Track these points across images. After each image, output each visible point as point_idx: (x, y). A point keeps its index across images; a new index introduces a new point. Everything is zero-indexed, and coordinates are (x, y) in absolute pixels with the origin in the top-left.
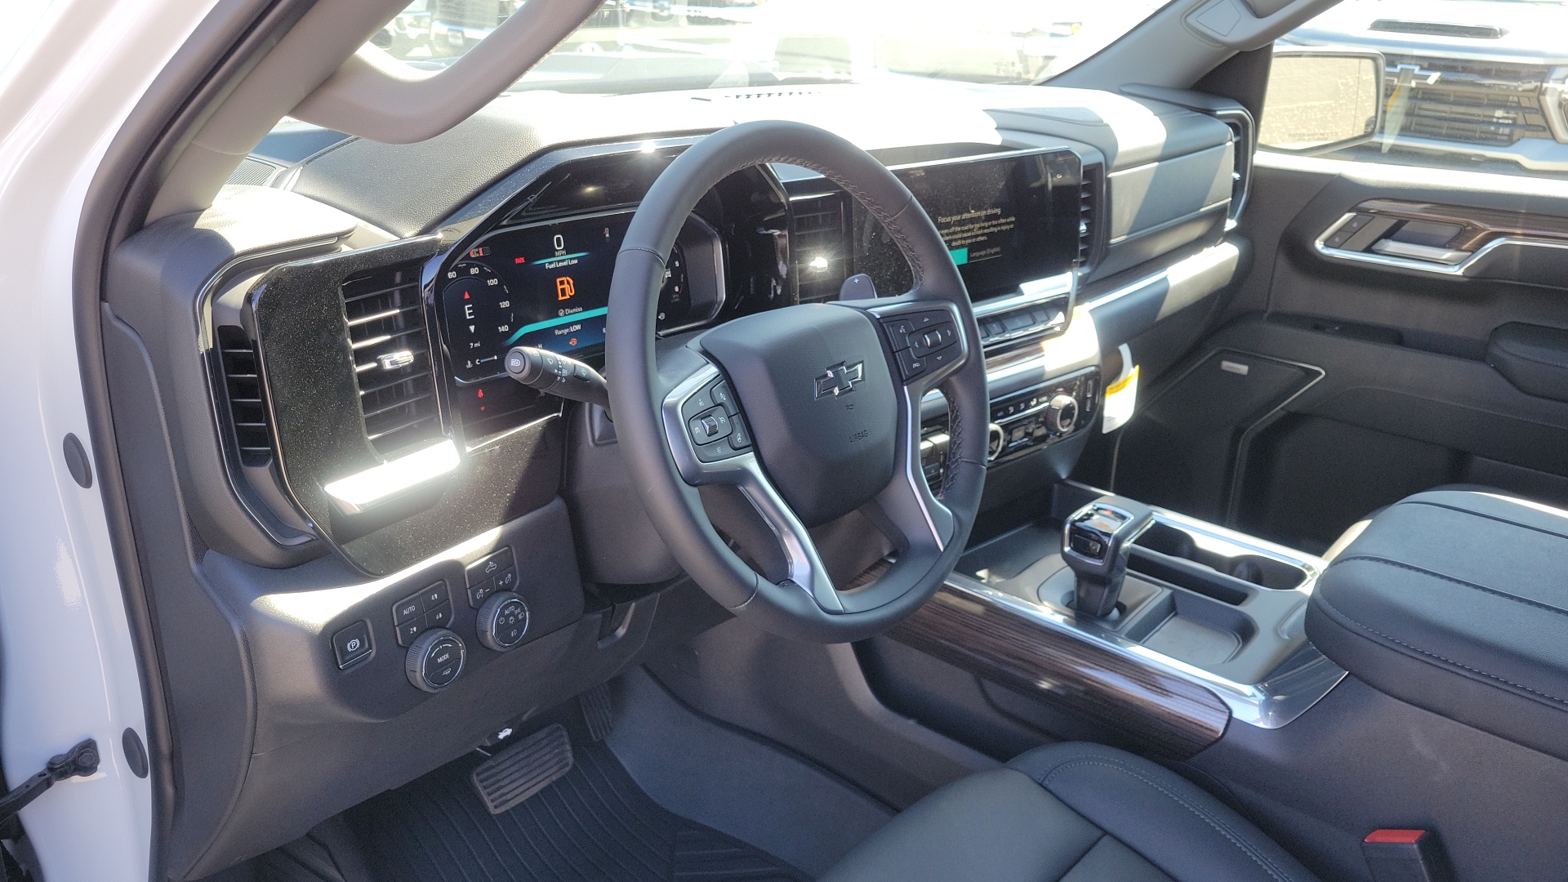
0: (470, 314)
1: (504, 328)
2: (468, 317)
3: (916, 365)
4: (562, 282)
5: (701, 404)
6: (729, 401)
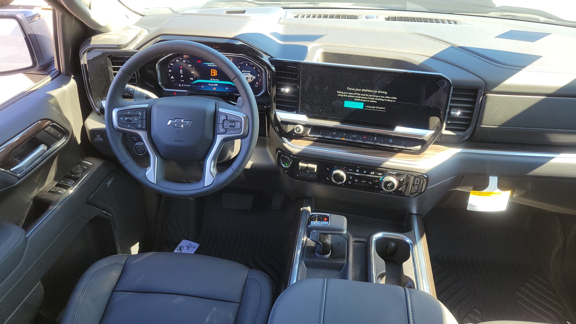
1: (192, 79)
2: (181, 73)
3: (222, 130)
4: (213, 71)
5: (129, 113)
6: (142, 115)
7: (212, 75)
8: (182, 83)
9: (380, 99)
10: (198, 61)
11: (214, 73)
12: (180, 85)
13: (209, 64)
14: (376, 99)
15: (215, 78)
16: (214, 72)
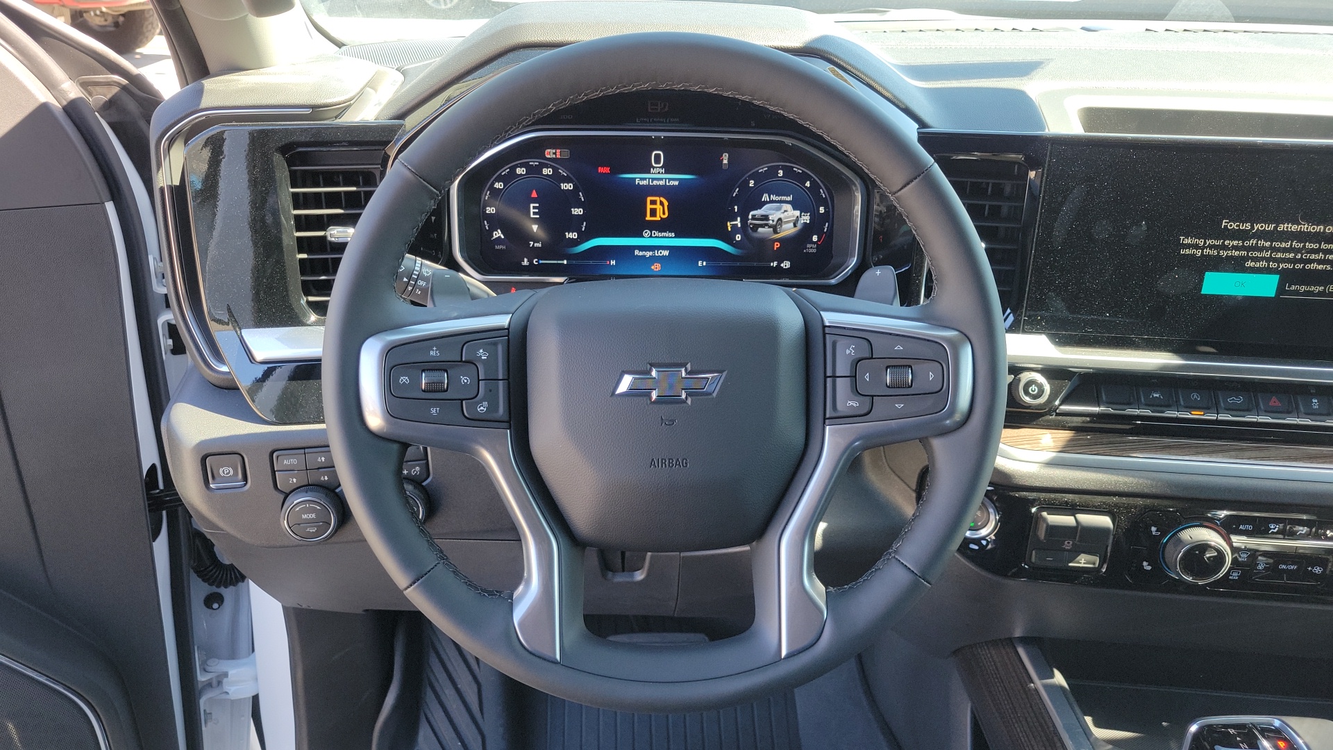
0: (534, 213)
1: (573, 235)
2: (532, 216)
3: (851, 403)
4: (653, 202)
5: (433, 353)
6: (491, 363)
7: (648, 218)
8: (533, 253)
10: (601, 170)
11: (659, 209)
12: (526, 262)
13: (641, 179)
15: (661, 226)
16: (658, 207)
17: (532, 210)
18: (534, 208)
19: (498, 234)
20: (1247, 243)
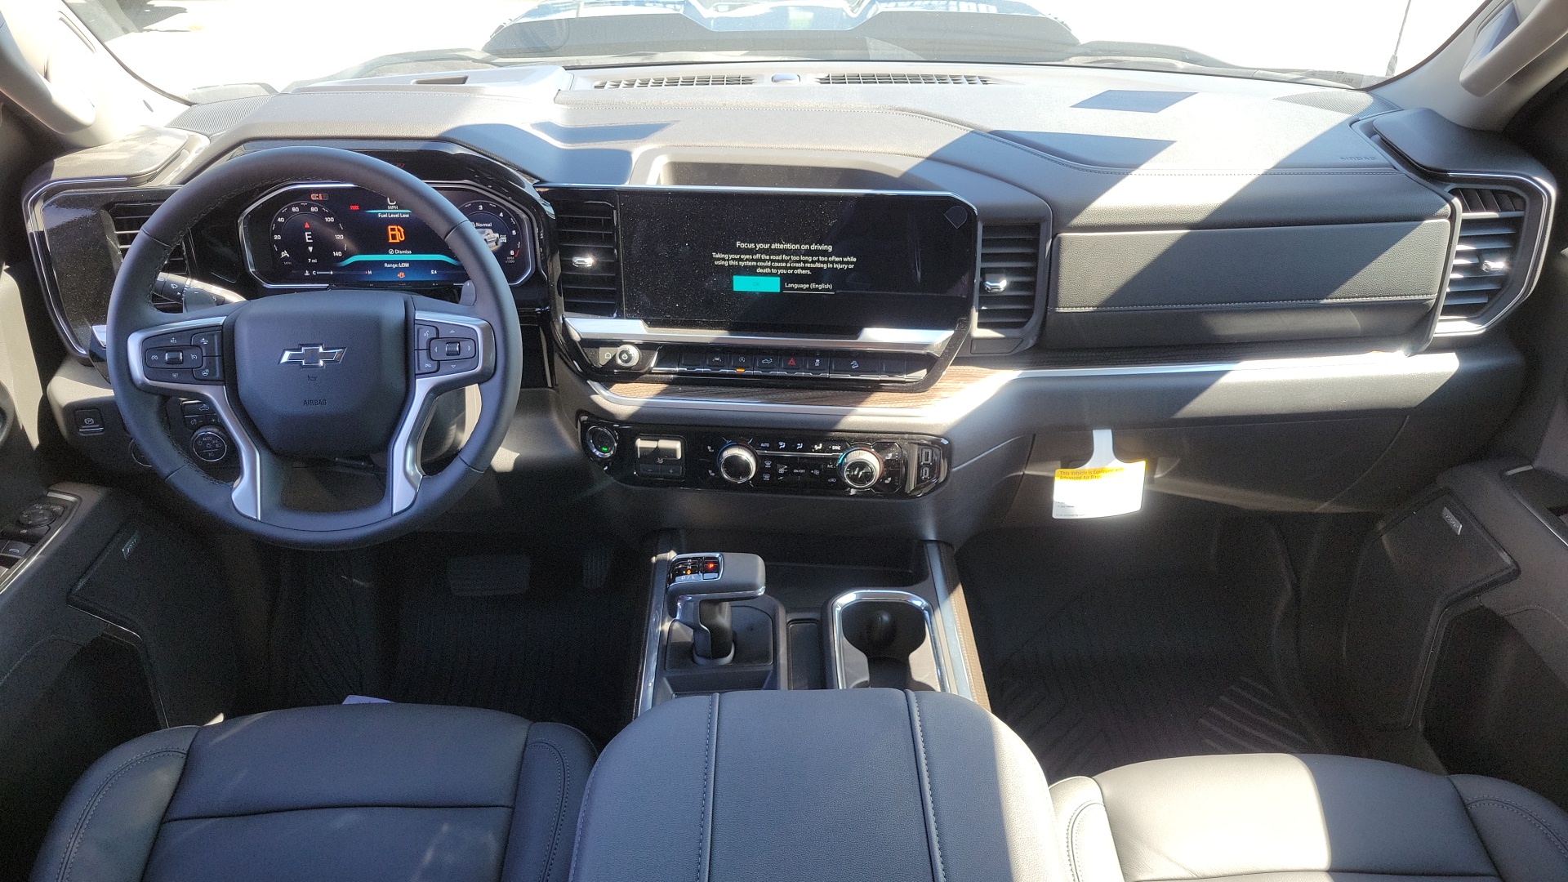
0: (309, 239)
1: (339, 254)
3: (427, 365)
4: (393, 230)
5: (173, 341)
6: (210, 346)
7: (391, 241)
8: (312, 267)
9: (818, 265)
10: (352, 208)
11: (397, 234)
12: (307, 274)
13: (381, 214)
14: (808, 265)
15: (400, 246)
16: (397, 232)
17: (307, 237)
18: (308, 235)
19: (285, 254)
20: (755, 257)
